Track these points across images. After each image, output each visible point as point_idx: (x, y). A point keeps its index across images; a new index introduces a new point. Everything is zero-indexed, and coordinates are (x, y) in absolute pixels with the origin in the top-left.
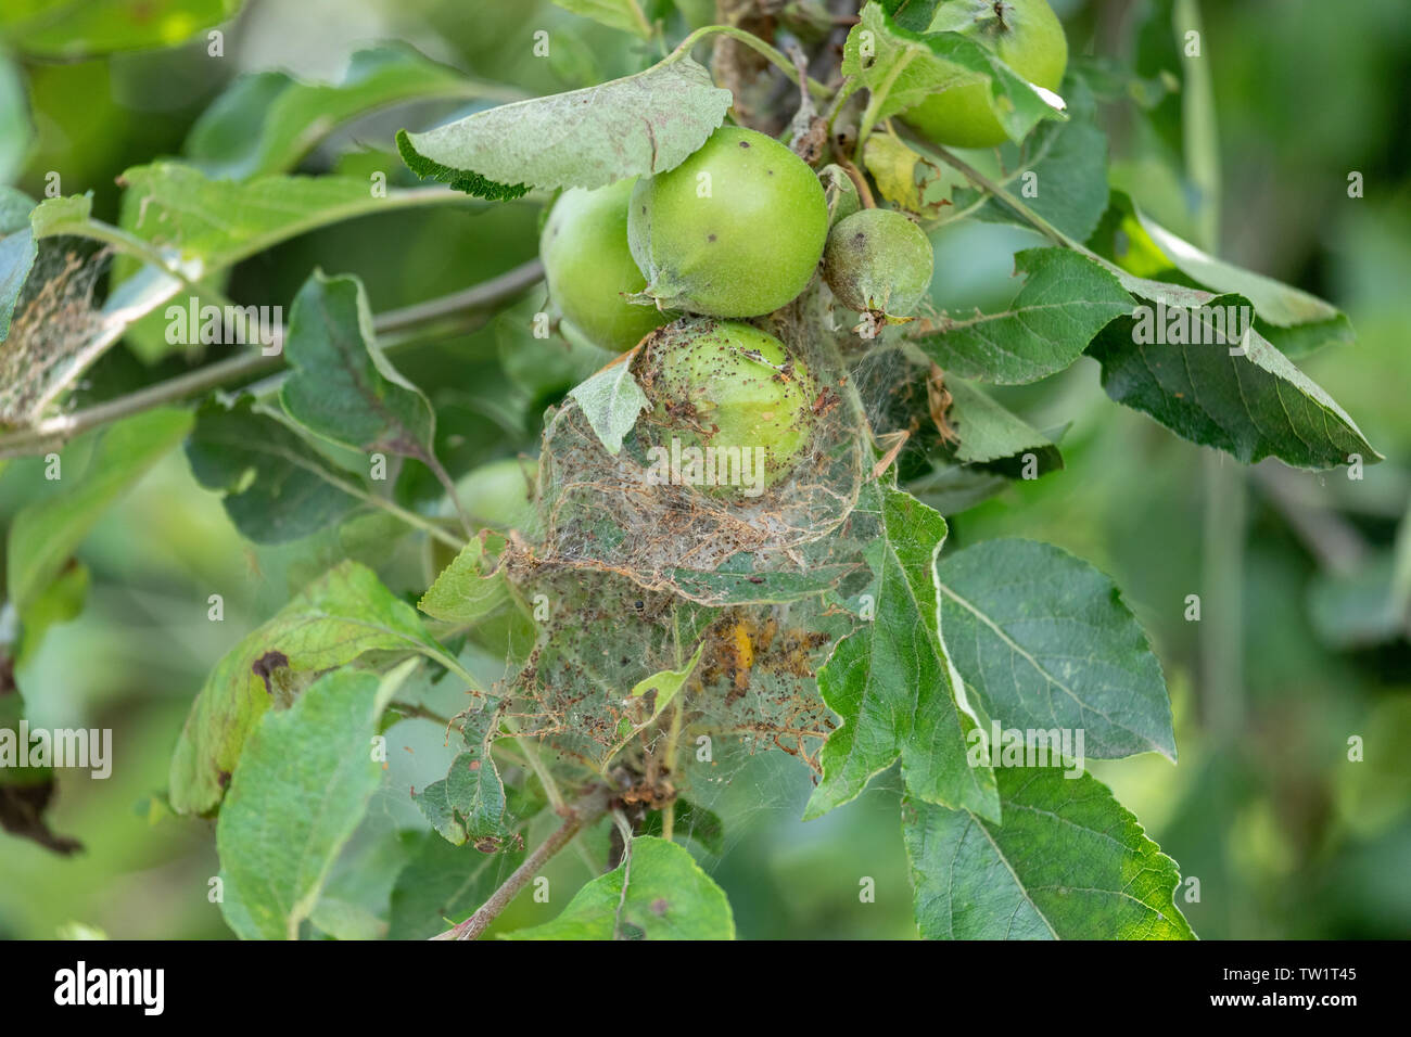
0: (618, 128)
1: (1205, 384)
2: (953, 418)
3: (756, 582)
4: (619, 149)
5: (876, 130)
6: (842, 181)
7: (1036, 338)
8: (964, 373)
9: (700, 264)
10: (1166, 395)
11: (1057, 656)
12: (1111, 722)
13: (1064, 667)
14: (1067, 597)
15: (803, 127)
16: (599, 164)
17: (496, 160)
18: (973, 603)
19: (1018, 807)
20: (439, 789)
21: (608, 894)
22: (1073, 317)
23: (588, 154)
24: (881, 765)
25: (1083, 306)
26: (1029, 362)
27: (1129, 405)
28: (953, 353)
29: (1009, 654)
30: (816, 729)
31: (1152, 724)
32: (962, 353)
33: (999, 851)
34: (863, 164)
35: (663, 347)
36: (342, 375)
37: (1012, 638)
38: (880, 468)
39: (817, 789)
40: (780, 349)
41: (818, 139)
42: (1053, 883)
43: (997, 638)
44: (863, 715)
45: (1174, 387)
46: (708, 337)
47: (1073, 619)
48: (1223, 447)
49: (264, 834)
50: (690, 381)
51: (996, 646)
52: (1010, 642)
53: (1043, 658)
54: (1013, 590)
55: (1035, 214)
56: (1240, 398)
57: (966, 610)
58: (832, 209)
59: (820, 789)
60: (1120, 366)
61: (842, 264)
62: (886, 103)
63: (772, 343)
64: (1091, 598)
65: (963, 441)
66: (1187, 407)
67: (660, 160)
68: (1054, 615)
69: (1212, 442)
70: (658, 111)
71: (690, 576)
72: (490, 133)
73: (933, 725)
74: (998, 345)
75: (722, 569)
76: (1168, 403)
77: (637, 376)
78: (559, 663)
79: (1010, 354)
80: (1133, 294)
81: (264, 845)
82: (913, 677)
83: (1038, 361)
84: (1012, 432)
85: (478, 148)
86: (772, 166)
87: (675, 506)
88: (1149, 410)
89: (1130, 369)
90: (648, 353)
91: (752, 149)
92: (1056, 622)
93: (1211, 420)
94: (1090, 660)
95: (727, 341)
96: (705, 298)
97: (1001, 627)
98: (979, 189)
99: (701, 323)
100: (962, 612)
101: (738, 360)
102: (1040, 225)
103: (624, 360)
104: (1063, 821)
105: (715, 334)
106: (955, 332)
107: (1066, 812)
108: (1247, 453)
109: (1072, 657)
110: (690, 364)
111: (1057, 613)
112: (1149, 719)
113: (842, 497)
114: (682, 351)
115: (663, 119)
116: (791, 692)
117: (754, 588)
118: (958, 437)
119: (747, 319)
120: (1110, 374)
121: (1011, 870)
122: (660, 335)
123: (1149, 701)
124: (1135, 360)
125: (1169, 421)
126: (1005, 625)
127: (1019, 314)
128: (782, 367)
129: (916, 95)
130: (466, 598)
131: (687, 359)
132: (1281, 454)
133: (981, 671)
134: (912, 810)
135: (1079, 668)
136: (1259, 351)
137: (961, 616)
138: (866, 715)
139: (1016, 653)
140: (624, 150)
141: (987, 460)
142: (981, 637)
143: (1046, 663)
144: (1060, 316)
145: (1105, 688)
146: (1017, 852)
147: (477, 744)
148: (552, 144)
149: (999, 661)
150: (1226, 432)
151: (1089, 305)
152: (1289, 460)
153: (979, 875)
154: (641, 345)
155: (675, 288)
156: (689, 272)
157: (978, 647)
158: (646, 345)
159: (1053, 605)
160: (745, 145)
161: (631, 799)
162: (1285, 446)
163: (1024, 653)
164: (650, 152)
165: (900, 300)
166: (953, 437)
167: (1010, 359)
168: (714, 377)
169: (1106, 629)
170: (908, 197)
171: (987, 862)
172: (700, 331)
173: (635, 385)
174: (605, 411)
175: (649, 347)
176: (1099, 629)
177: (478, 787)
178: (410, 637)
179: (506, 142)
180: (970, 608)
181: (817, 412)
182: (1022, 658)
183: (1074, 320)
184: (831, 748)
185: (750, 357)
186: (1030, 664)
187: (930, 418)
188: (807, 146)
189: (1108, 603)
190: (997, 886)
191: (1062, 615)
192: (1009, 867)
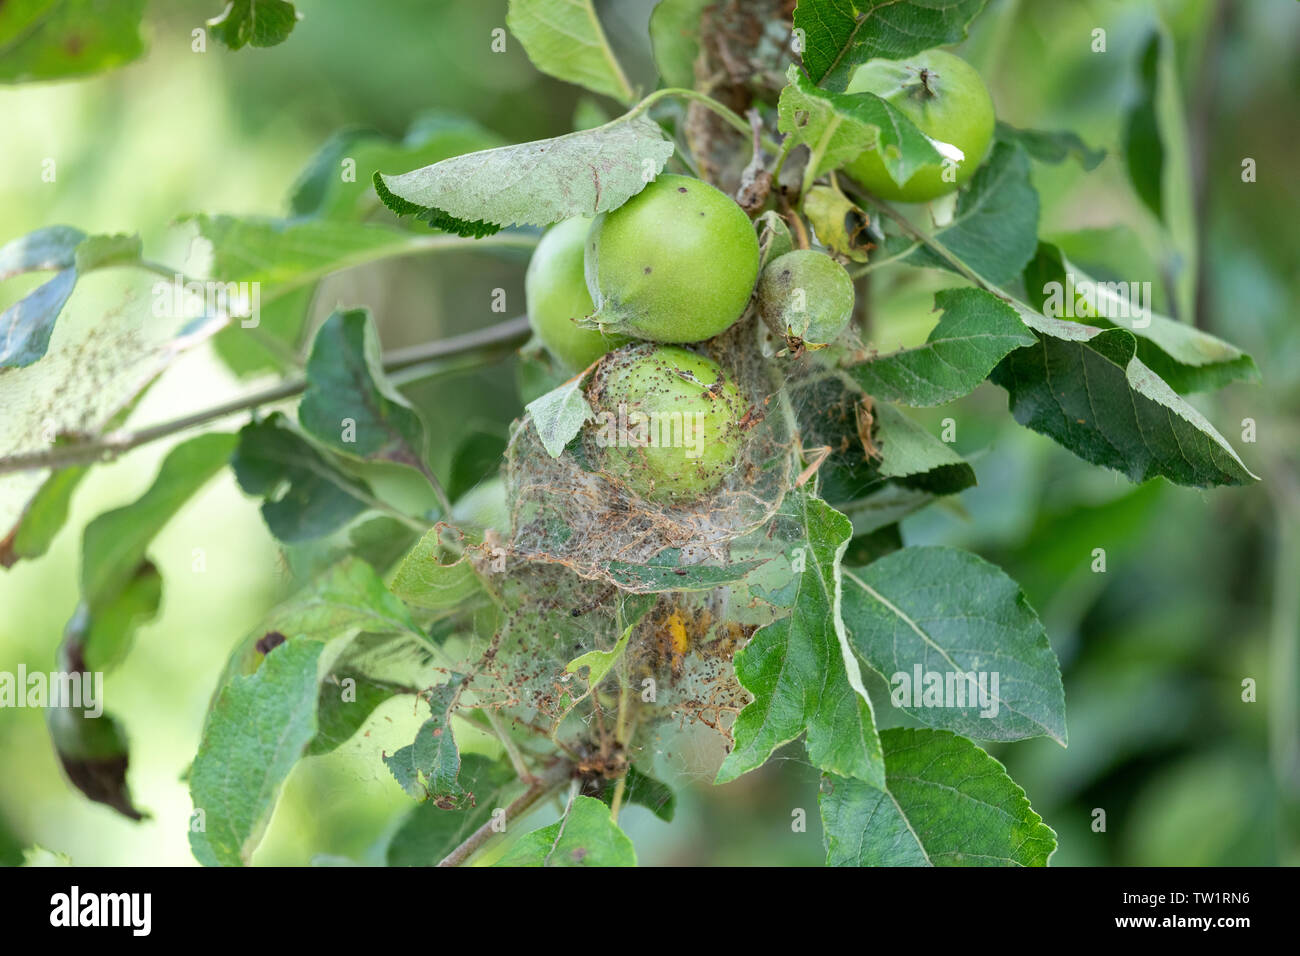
0: (567, 173)
1: (1105, 412)
2: (877, 439)
3: (681, 574)
4: (567, 191)
5: (817, 183)
6: (777, 225)
7: (947, 367)
8: (886, 398)
9: (638, 293)
10: (1069, 421)
11: (967, 651)
12: (1011, 709)
13: (973, 660)
14: (979, 599)
15: (750, 179)
16: (548, 204)
17: (458, 200)
18: (894, 603)
19: (924, 782)
20: (406, 754)
21: (541, 844)
22: (978, 347)
23: (538, 196)
24: (787, 737)
25: (987, 338)
26: (940, 388)
27: (1034, 429)
28: (878, 380)
29: (923, 648)
30: (732, 705)
31: (1047, 712)
32: (886, 381)
33: (907, 821)
34: (803, 212)
35: (610, 367)
36: (355, 395)
37: (927, 635)
38: (803, 478)
39: (728, 757)
40: (714, 371)
41: (761, 188)
42: (952, 850)
43: (914, 632)
44: (777, 695)
45: (1076, 414)
46: (647, 359)
47: (983, 618)
48: (1117, 468)
49: (227, 781)
50: (628, 397)
51: (911, 641)
52: (925, 638)
53: (955, 653)
54: (930, 592)
55: (957, 259)
56: (1136, 425)
57: (887, 608)
58: (766, 250)
59: (732, 756)
60: (1028, 394)
61: (770, 298)
62: (824, 159)
63: (706, 365)
64: (1000, 600)
65: (885, 458)
66: (1087, 432)
67: (603, 203)
68: (967, 615)
69: (1108, 463)
70: (604, 158)
71: (623, 568)
72: (455, 176)
73: (835, 703)
74: (915, 373)
75: (653, 562)
76: (1069, 428)
77: (586, 392)
78: (519, 646)
79: (924, 381)
80: (1032, 329)
81: (227, 790)
82: (823, 662)
83: (948, 387)
84: (929, 451)
85: (443, 189)
86: (705, 209)
87: (615, 507)
88: (1051, 433)
89: (1037, 397)
90: (598, 373)
91: (688, 194)
92: (968, 621)
93: (1109, 444)
94: (996, 655)
95: (664, 363)
96: (644, 323)
97: (918, 624)
98: (912, 237)
99: (644, 347)
100: (883, 610)
101: (673, 380)
102: (963, 270)
103: (576, 379)
104: (963, 795)
105: (655, 356)
106: (879, 362)
107: (966, 787)
108: (1139, 473)
109: (980, 651)
110: (629, 382)
111: (969, 613)
112: (1045, 708)
113: (765, 503)
114: (624, 370)
115: (609, 165)
116: (716, 674)
117: (678, 578)
118: (881, 454)
119: (687, 344)
120: (1018, 401)
121: (917, 838)
122: (609, 357)
123: (1046, 691)
124: (1042, 389)
125: (1069, 443)
126: (921, 622)
127: (934, 346)
128: (710, 386)
129: (850, 152)
130: (432, 584)
131: (627, 377)
132: (1169, 474)
133: (896, 661)
134: (830, 782)
135: (986, 662)
136: (1143, 381)
137: (882, 614)
138: (779, 695)
139: (930, 647)
140: (570, 192)
141: (905, 475)
142: (898, 632)
143: (956, 657)
144: (968, 348)
145: (1008, 680)
146: (922, 822)
147: (441, 714)
148: (508, 186)
149: (913, 654)
150: (1122, 454)
151: (992, 337)
152: (1174, 480)
153: (888, 841)
154: (593, 366)
155: (618, 315)
156: (629, 302)
157: (895, 641)
158: (597, 367)
159: (965, 606)
160: (683, 190)
161: (584, 768)
162: (1173, 468)
163: (937, 648)
164: (594, 195)
165: (820, 330)
166: (877, 455)
167: (924, 386)
168: (649, 393)
169: (1011, 627)
170: (840, 242)
171: (895, 830)
172: (642, 353)
173: (582, 400)
174: (552, 421)
175: (600, 368)
176: (1005, 628)
177: (439, 751)
178: (396, 622)
179: (468, 183)
180: (891, 607)
181: (743, 427)
182: (936, 651)
183: (979, 351)
184: (743, 722)
185: (684, 377)
186: (942, 657)
187: (858, 438)
188: (750, 195)
189: (1014, 604)
190: (902, 852)
191: (973, 615)
192: (915, 835)
